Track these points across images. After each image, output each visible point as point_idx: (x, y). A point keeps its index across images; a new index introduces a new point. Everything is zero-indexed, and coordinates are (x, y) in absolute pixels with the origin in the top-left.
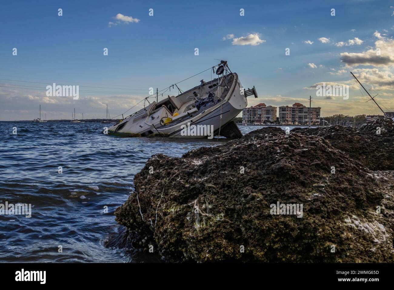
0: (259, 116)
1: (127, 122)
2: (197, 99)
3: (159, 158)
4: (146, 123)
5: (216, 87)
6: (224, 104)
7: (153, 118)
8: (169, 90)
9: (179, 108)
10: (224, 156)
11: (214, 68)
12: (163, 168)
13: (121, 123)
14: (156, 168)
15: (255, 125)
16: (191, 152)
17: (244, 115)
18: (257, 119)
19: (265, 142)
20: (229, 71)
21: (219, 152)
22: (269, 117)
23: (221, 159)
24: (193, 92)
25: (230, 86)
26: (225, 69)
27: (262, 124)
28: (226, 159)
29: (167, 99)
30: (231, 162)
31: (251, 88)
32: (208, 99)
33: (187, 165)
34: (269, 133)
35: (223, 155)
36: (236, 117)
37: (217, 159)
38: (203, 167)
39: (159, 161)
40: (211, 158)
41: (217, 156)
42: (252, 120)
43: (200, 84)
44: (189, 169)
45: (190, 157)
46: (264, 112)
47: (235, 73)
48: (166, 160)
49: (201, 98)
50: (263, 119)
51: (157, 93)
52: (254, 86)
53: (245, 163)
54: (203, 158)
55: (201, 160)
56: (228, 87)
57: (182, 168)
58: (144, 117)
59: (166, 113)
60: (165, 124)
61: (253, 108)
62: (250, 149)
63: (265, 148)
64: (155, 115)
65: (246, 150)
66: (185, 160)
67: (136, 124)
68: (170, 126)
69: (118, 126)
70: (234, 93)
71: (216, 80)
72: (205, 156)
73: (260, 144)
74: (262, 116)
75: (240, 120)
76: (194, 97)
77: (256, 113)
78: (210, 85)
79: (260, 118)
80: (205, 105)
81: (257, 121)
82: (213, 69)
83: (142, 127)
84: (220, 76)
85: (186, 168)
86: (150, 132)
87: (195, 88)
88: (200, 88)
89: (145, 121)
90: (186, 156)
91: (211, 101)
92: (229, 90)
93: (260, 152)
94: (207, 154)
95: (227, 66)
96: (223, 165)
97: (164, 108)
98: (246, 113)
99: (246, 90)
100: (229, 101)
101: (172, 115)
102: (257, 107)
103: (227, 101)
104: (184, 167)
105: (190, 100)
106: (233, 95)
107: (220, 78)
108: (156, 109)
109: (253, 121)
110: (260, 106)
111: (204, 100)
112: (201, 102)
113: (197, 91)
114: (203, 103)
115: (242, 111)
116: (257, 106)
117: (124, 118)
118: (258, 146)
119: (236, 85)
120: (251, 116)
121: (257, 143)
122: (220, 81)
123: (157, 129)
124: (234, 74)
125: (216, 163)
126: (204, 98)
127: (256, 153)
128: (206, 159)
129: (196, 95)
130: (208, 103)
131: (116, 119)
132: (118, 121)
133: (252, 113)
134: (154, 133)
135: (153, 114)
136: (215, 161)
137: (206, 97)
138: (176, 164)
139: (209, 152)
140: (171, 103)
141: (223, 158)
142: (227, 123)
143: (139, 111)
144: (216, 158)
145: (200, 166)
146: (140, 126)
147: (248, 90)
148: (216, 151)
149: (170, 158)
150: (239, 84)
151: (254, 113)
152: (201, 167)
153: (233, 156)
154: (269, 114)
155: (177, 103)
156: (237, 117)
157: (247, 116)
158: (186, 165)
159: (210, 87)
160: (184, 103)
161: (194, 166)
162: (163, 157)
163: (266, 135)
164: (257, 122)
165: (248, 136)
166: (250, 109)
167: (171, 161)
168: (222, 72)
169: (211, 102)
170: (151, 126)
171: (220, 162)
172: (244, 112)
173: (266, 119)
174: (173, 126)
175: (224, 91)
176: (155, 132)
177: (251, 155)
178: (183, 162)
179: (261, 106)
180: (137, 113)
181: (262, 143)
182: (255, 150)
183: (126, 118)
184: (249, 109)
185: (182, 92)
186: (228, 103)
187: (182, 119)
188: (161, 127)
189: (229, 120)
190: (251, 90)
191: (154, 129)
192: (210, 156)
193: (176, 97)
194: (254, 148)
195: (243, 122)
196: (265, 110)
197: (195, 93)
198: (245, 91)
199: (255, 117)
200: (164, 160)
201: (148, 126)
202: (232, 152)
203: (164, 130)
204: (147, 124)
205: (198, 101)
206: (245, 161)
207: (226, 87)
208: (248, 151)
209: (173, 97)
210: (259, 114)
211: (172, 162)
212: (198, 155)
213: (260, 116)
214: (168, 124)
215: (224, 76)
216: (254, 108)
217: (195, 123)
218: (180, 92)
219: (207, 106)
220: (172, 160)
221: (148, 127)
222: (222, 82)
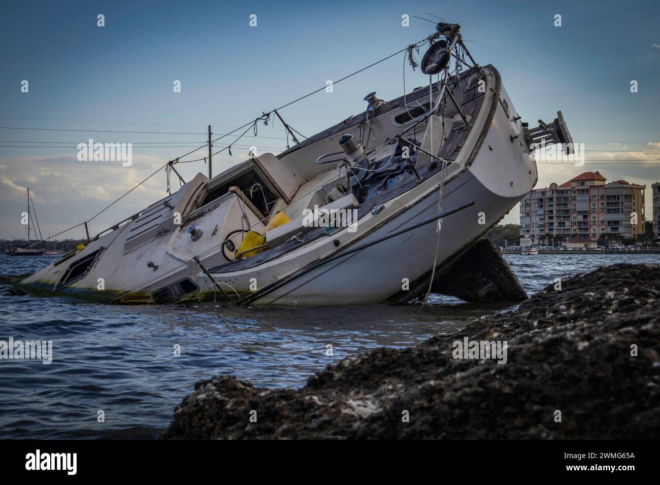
0: (580, 218)
1: (102, 249)
2: (353, 164)
3: (221, 392)
4: (171, 252)
5: (422, 117)
6: (453, 179)
7: (196, 235)
8: (252, 131)
9: (288, 195)
10: (459, 384)
11: (414, 50)
12: (238, 428)
13: (79, 256)
14: (213, 428)
15: (566, 252)
16: (340, 367)
17: (528, 215)
18: (574, 230)
19: (606, 331)
20: (467, 60)
21: (438, 366)
22: (617, 222)
23: (447, 396)
24: (339, 137)
25: (474, 115)
26: (453, 52)
27: (594, 246)
28: (466, 394)
29: (247, 163)
30: (483, 405)
31: (549, 121)
32: (394, 162)
33: (325, 417)
34: (618, 289)
35: (454, 382)
36: (500, 224)
37: (436, 396)
38: (383, 425)
39: (222, 403)
40: (415, 390)
41: (432, 383)
42: (555, 233)
43: (365, 110)
44: (334, 434)
45: (333, 387)
46: (598, 206)
47: (490, 67)
48: (247, 401)
49: (370, 158)
50: (596, 230)
51: (210, 141)
52: (559, 113)
53: (536, 408)
54: (384, 387)
55: (378, 396)
56: (464, 118)
57: (306, 429)
58: (164, 231)
59: (245, 216)
60: (241, 255)
61: (558, 191)
62: (552, 359)
63: (606, 353)
64: (204, 225)
65: (540, 361)
66: (315, 398)
67: (135, 255)
68: (260, 263)
69: (71, 266)
70: (488, 141)
71: (420, 93)
72: (390, 383)
73: (588, 338)
74: (591, 219)
75: (513, 236)
76: (345, 155)
77: (569, 207)
78: (399, 111)
79: (584, 226)
80: (385, 183)
81: (574, 236)
82: (410, 56)
83: (156, 268)
84: (436, 78)
85: (321, 428)
86: (188, 285)
87: (347, 124)
88: (363, 123)
89: (169, 247)
90: (319, 382)
91: (407, 167)
92: (471, 128)
93: (589, 369)
94: (399, 375)
95: (460, 42)
96: (456, 417)
97: (235, 198)
98: (534, 207)
99: (530, 128)
100: (473, 169)
101: (265, 223)
102: (573, 184)
103: (462, 167)
104: (314, 424)
105: (328, 165)
106: (484, 148)
107: (435, 86)
108: (206, 201)
109: (560, 238)
110: (583, 184)
111: (378, 164)
112: (367, 173)
113: (353, 134)
114: (377, 178)
115: (519, 204)
116: (572, 181)
117: (92, 236)
118: (582, 345)
119: (493, 108)
120: (551, 218)
121: (577, 335)
122: (435, 96)
123: (213, 275)
124: (487, 72)
125: (429, 409)
126: (378, 158)
127: (573, 371)
128: (392, 391)
129: (351, 150)
130: (393, 176)
131: (61, 239)
132: (69, 247)
133: (555, 208)
134: (201, 291)
135: (195, 218)
136: (426, 404)
137: (384, 154)
138: (286, 413)
139: (403, 365)
140: (258, 179)
141: (456, 390)
142: (466, 247)
143: (144, 212)
144: (429, 393)
145: (373, 419)
146: (151, 265)
147: (537, 125)
148: (431, 362)
149: (263, 394)
150: (505, 106)
151: (562, 208)
152: (375, 425)
153: (491, 384)
154: (616, 211)
155: (281, 177)
156: (503, 223)
157: (536, 220)
158: (320, 416)
159: (400, 119)
160: (308, 179)
161: (351, 419)
162: (235, 388)
163: (611, 294)
164: (576, 242)
165: (544, 299)
166: (548, 195)
167: (267, 404)
168: (443, 64)
169: (406, 173)
170: (189, 263)
171: (445, 408)
172: (527, 205)
173: (608, 230)
174: (271, 264)
175: (453, 131)
176: (205, 286)
177: (556, 377)
178: (312, 405)
179: (588, 184)
180: (137, 215)
181: (597, 333)
182: (572, 363)
183: (97, 238)
184: (543, 192)
185: (301, 140)
186: (467, 177)
187: (301, 237)
188: (227, 265)
189: (474, 236)
190: (549, 126)
191: (201, 274)
192: (408, 380)
193: (280, 157)
194: (566, 353)
195: (526, 242)
196: (602, 197)
197: (345, 141)
198: (526, 131)
199: (568, 224)
200: (242, 399)
201: (179, 264)
202: (487, 370)
203: (236, 278)
204: (176, 255)
205: (357, 172)
206: (535, 403)
207: (458, 118)
208: (546, 366)
209: (268, 156)
210: (580, 212)
211: (269, 408)
212: (365, 378)
213: (585, 217)
214: (251, 254)
215: (451, 78)
216: (562, 192)
217: (350, 249)
218: (291, 137)
219: (390, 186)
220: (269, 400)
221: (179, 268)
222: (444, 100)
